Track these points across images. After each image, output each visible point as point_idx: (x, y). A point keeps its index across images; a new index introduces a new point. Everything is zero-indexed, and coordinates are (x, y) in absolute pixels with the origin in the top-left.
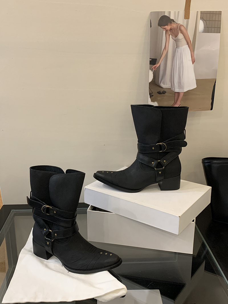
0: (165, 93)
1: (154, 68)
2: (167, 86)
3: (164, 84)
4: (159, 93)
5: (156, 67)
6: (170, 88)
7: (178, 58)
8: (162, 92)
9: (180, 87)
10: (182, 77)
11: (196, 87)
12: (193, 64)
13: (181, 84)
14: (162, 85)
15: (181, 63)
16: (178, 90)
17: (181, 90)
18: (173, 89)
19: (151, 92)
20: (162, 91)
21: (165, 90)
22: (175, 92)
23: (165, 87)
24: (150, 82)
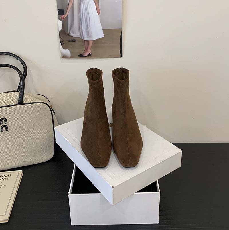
0: (75, 41)
1: (63, 18)
2: (76, 35)
3: (73, 33)
4: (70, 41)
5: (64, 17)
6: (79, 36)
7: (84, 9)
8: (72, 41)
9: (89, 36)
10: (90, 27)
11: (103, 36)
12: (98, 15)
13: (89, 33)
14: (71, 34)
15: (87, 14)
16: (87, 38)
17: (90, 38)
18: (82, 37)
19: (62, 40)
20: (72, 39)
21: (75, 39)
22: (85, 41)
23: (75, 36)
24: (59, 31)
